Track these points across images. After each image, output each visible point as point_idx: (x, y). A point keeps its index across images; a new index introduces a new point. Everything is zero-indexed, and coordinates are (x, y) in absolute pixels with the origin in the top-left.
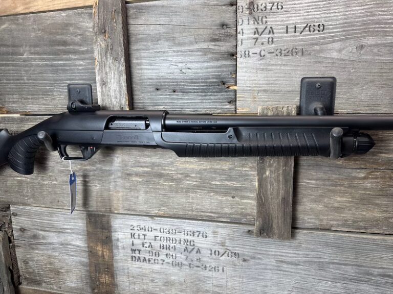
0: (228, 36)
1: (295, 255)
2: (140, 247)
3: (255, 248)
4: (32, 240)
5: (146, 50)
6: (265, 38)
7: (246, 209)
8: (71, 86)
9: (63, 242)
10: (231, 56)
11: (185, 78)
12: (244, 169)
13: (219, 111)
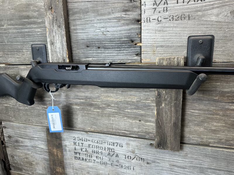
0: (135, 7)
1: (183, 162)
2: (80, 151)
3: (155, 155)
4: (15, 143)
5: (80, 20)
6: (161, 8)
7: (149, 129)
8: (33, 46)
9: (33, 145)
10: (137, 22)
11: (106, 38)
12: (147, 102)
13: (129, 61)
